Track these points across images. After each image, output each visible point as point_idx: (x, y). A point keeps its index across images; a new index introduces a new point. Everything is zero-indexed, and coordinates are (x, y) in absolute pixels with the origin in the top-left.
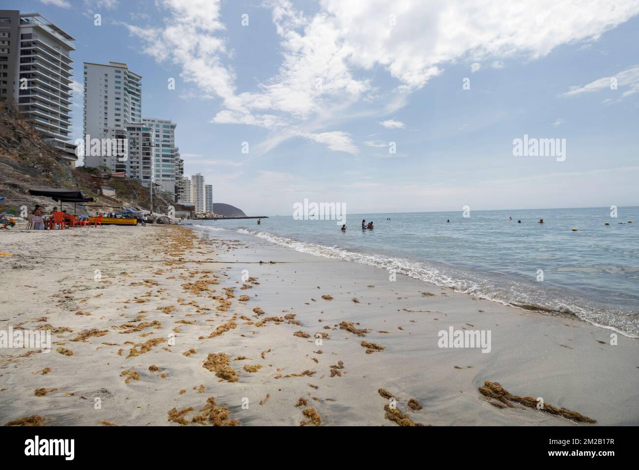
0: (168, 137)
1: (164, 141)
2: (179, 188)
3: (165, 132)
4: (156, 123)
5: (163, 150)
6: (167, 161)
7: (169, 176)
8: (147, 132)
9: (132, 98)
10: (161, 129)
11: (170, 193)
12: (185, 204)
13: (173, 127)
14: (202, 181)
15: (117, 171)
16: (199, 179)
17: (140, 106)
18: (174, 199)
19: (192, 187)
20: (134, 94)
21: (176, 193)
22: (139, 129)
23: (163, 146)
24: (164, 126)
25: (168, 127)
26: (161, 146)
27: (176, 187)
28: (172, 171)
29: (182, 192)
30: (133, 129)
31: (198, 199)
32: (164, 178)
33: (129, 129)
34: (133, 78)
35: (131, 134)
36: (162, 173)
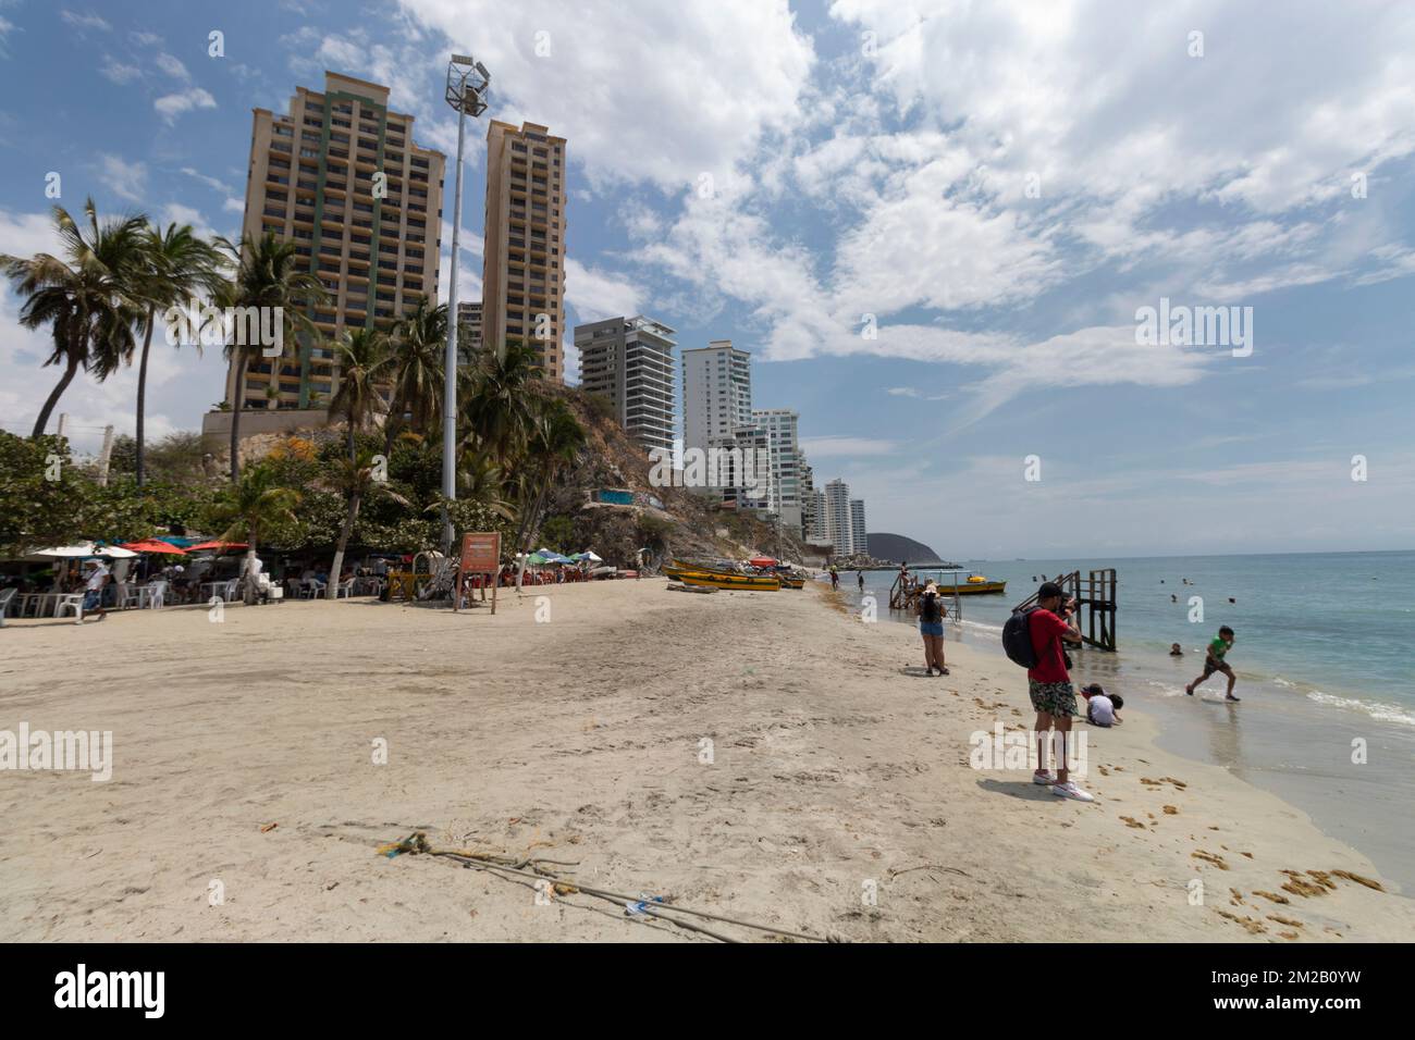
0: (788, 435)
1: (783, 442)
2: (807, 516)
3: (783, 427)
4: (771, 415)
5: (782, 458)
6: (789, 474)
7: (791, 498)
8: (761, 437)
9: (740, 388)
10: (778, 424)
11: (796, 528)
12: (818, 543)
13: (794, 418)
14: (845, 493)
15: (727, 499)
16: (838, 489)
17: (748, 396)
18: (801, 537)
19: (826, 506)
20: (740, 380)
21: (803, 524)
22: (751, 434)
23: (782, 450)
24: (782, 419)
25: (787, 419)
26: (778, 451)
27: (802, 514)
28: (796, 490)
29: (813, 521)
30: (743, 434)
31: (839, 531)
32: (787, 502)
33: (738, 435)
34: (738, 358)
35: (741, 442)
36: (782, 494)
